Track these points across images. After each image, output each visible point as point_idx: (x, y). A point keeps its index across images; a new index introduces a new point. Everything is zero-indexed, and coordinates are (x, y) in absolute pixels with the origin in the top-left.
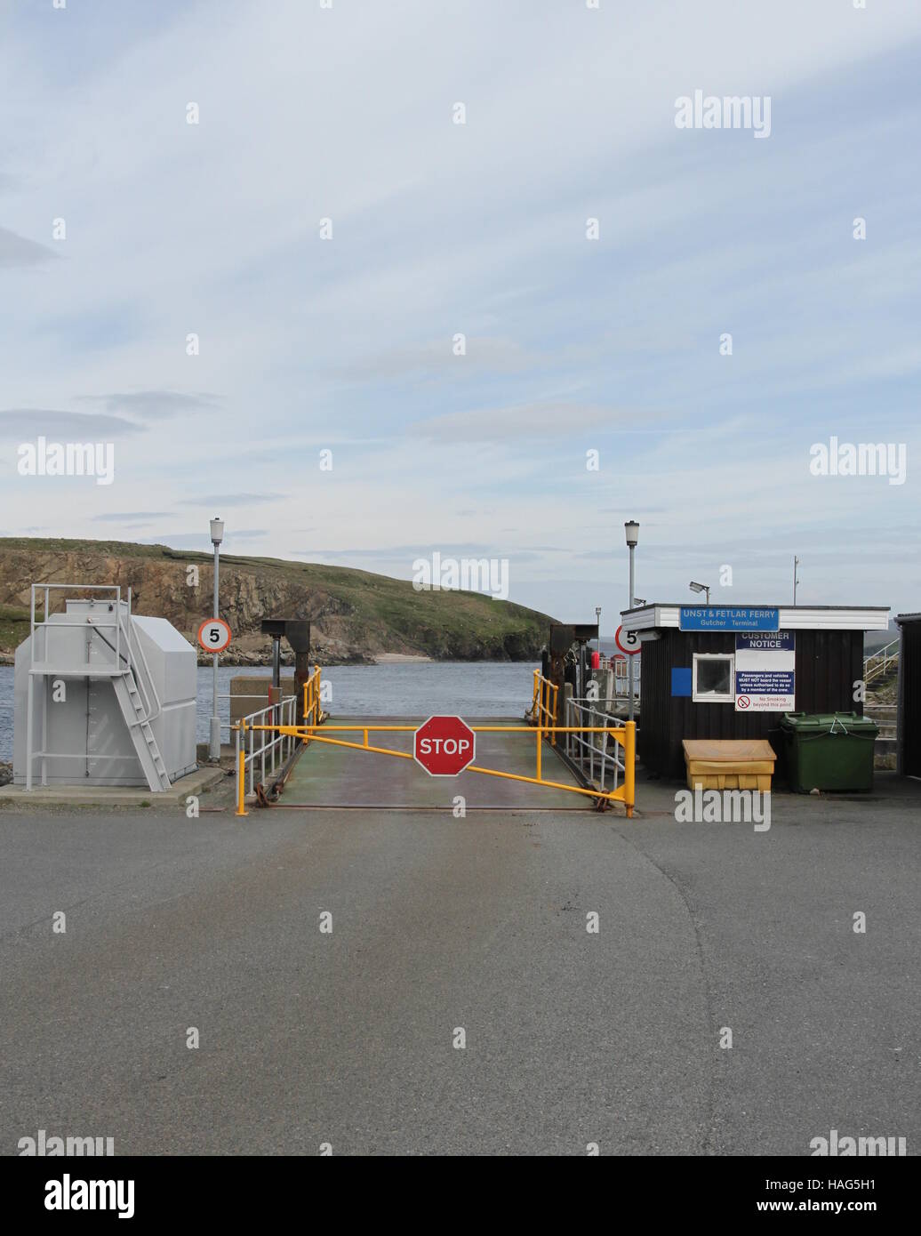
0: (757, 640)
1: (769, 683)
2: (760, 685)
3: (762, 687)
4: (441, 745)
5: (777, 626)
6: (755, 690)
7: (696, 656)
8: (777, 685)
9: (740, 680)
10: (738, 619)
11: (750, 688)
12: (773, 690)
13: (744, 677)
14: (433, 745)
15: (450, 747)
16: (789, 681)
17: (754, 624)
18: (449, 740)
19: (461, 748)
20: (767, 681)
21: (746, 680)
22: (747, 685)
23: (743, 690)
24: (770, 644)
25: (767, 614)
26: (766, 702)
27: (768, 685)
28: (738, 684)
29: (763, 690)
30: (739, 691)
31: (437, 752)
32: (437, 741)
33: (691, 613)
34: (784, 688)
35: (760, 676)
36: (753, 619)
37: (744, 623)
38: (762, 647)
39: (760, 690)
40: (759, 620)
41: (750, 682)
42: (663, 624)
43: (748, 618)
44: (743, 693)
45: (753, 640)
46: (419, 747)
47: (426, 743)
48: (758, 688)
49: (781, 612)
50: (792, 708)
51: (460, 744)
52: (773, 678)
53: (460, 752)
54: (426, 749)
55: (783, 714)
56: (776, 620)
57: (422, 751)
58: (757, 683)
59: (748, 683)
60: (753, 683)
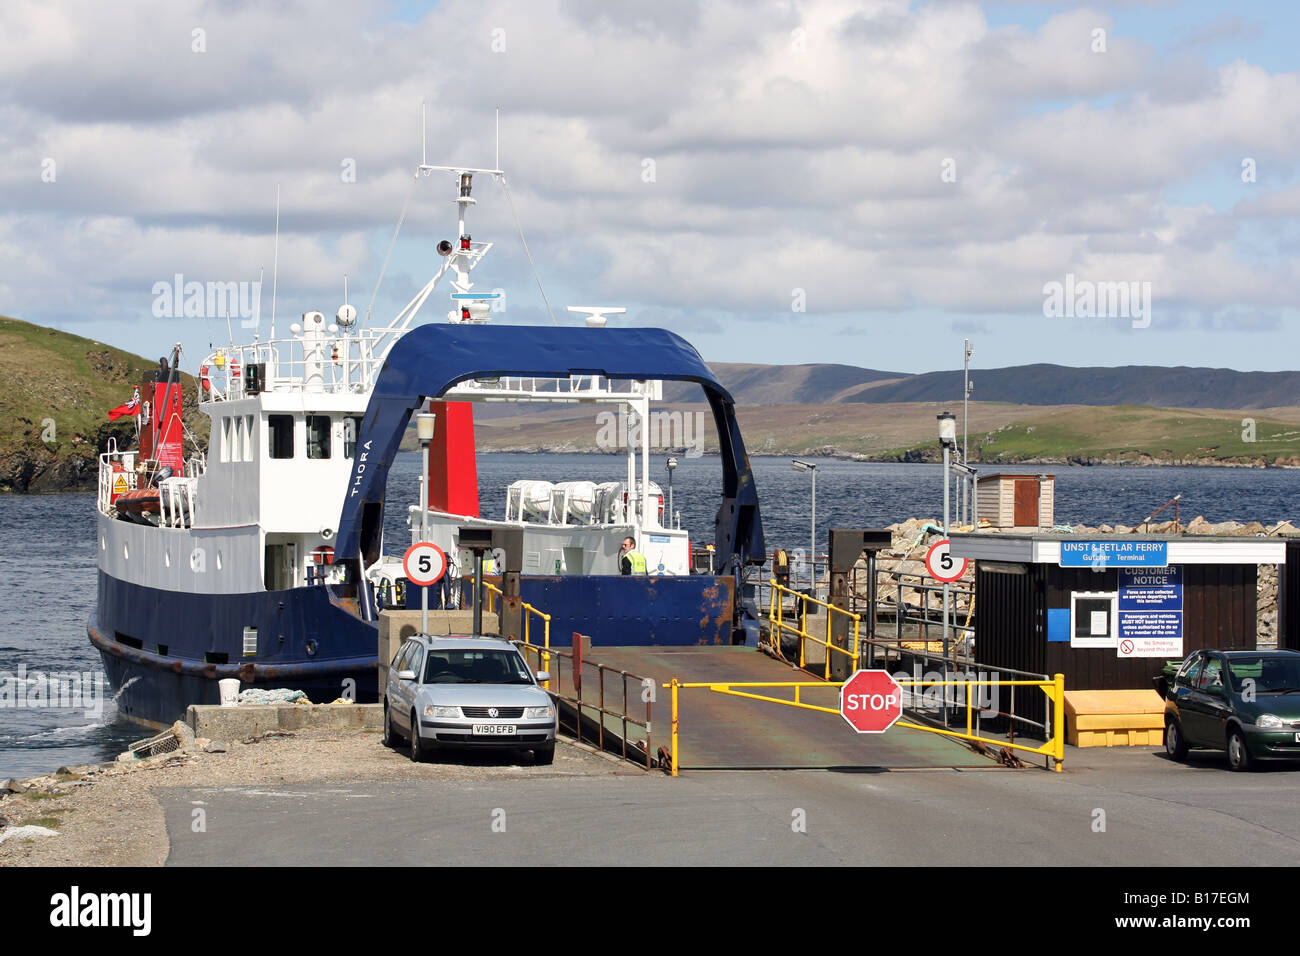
0: (1141, 576)
1: (1154, 625)
2: (1144, 627)
3: (1147, 630)
4: (868, 700)
5: (1165, 560)
6: (1140, 633)
7: (1075, 595)
8: (1163, 627)
9: (1123, 622)
10: (1124, 553)
11: (1134, 630)
12: (1159, 632)
13: (1127, 619)
14: (860, 701)
15: (877, 702)
16: (1177, 622)
17: (1142, 558)
18: (876, 696)
19: (888, 703)
20: (1152, 622)
21: (1129, 622)
22: (1130, 627)
23: (1126, 633)
24: (1155, 581)
25: (1155, 547)
26: (1151, 646)
27: (1154, 627)
28: (1121, 626)
29: (1149, 633)
30: (1121, 634)
31: (864, 708)
32: (864, 697)
33: (1073, 547)
34: (1171, 630)
35: (1144, 617)
36: (1139, 553)
37: (1130, 558)
38: (1148, 584)
39: (1145, 633)
40: (1147, 554)
41: (1134, 624)
42: (1041, 559)
43: (1133, 552)
44: (1126, 636)
45: (1138, 576)
46: (846, 703)
47: (853, 699)
48: (1143, 630)
49: (1169, 545)
50: (1179, 653)
51: (887, 700)
52: (1158, 619)
53: (887, 708)
54: (853, 705)
55: (1161, 661)
56: (1163, 554)
57: (849, 707)
58: (1141, 625)
59: (1131, 625)
60: (1138, 625)
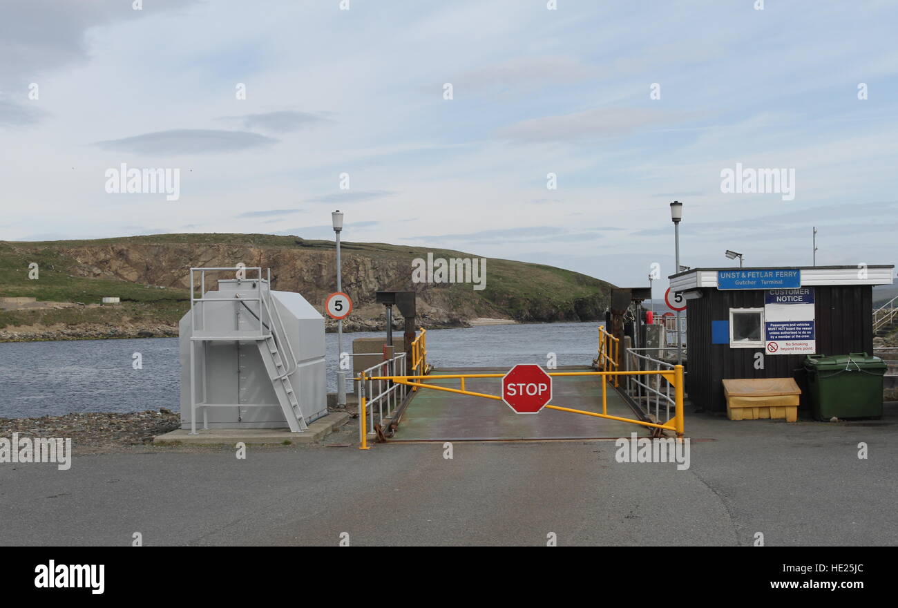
0: (782, 296)
1: (793, 331)
2: (785, 333)
3: (788, 335)
4: (524, 388)
5: (799, 284)
6: (782, 337)
7: (732, 310)
8: (800, 333)
9: (769, 329)
10: (767, 279)
11: (778, 335)
12: (797, 336)
13: (772, 327)
14: (518, 388)
15: (532, 389)
16: (811, 329)
17: (780, 282)
18: (531, 384)
19: (540, 390)
20: (791, 329)
21: (774, 329)
22: (775, 333)
23: (771, 337)
24: (793, 299)
25: (790, 274)
26: (791, 347)
27: (793, 333)
28: (767, 332)
29: (788, 337)
30: (768, 338)
31: (521, 394)
32: (521, 385)
33: (727, 275)
34: (807, 334)
35: (785, 325)
36: (779, 279)
37: (771, 282)
38: (787, 301)
39: (786, 337)
40: (785, 279)
41: (778, 331)
42: (704, 285)
43: (774, 278)
44: (772, 339)
45: (779, 296)
46: (506, 390)
47: (511, 387)
48: (785, 335)
49: (802, 272)
50: (813, 351)
51: (540, 388)
52: (796, 326)
53: (540, 394)
54: (512, 392)
55: (806, 356)
56: (798, 279)
57: (509, 393)
58: (783, 331)
59: (776, 331)
60: (780, 331)
